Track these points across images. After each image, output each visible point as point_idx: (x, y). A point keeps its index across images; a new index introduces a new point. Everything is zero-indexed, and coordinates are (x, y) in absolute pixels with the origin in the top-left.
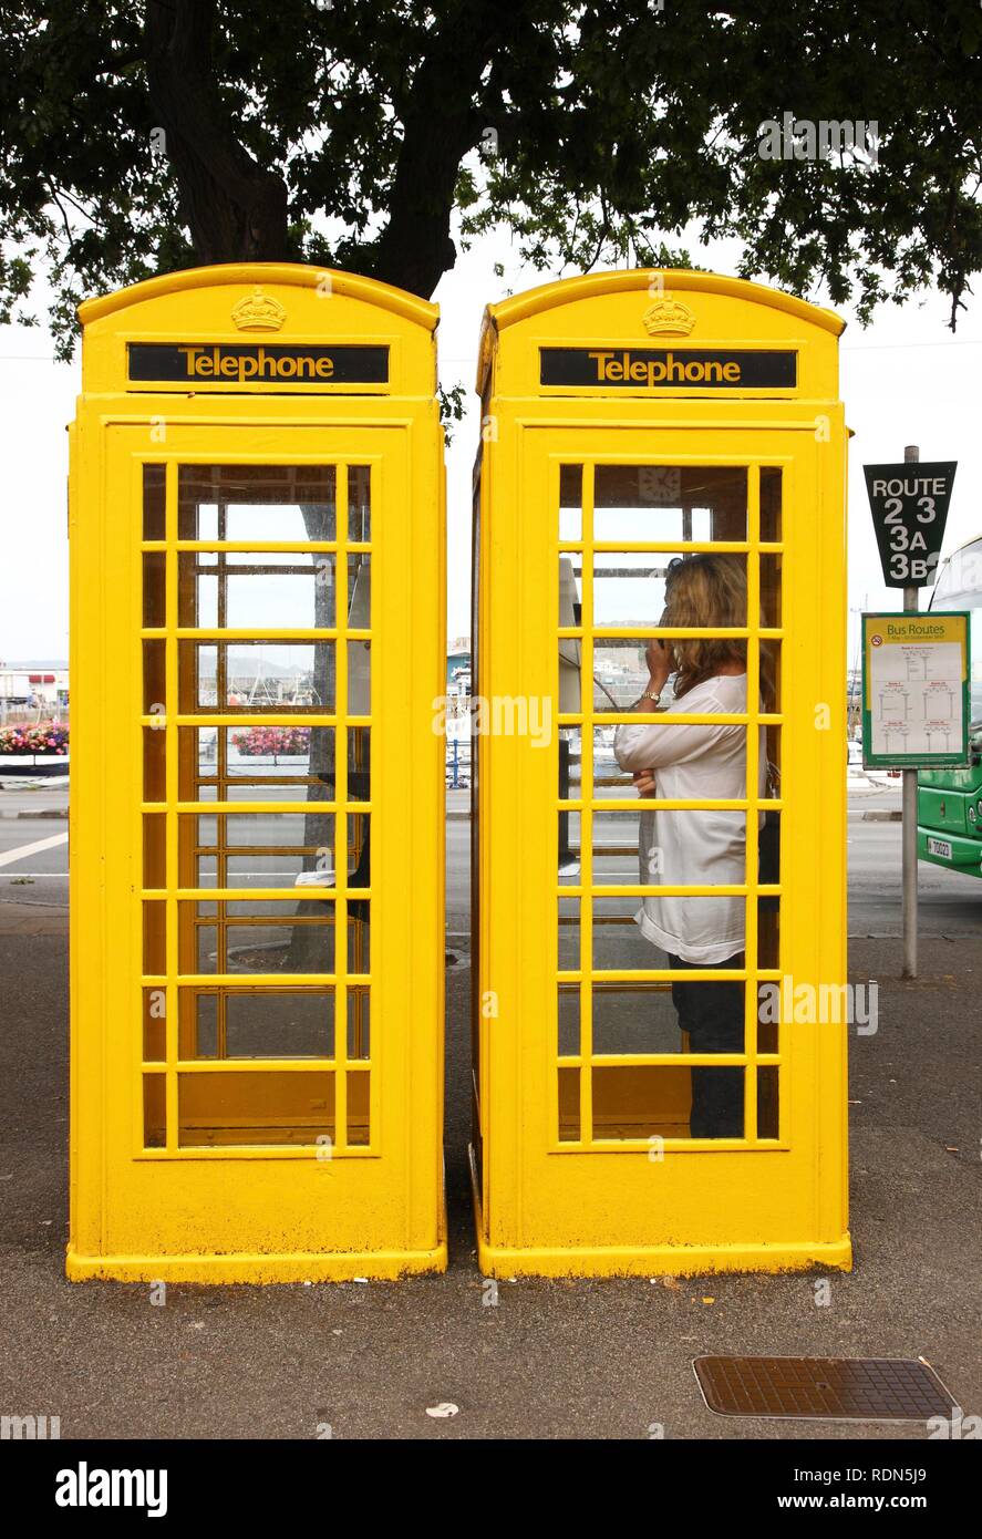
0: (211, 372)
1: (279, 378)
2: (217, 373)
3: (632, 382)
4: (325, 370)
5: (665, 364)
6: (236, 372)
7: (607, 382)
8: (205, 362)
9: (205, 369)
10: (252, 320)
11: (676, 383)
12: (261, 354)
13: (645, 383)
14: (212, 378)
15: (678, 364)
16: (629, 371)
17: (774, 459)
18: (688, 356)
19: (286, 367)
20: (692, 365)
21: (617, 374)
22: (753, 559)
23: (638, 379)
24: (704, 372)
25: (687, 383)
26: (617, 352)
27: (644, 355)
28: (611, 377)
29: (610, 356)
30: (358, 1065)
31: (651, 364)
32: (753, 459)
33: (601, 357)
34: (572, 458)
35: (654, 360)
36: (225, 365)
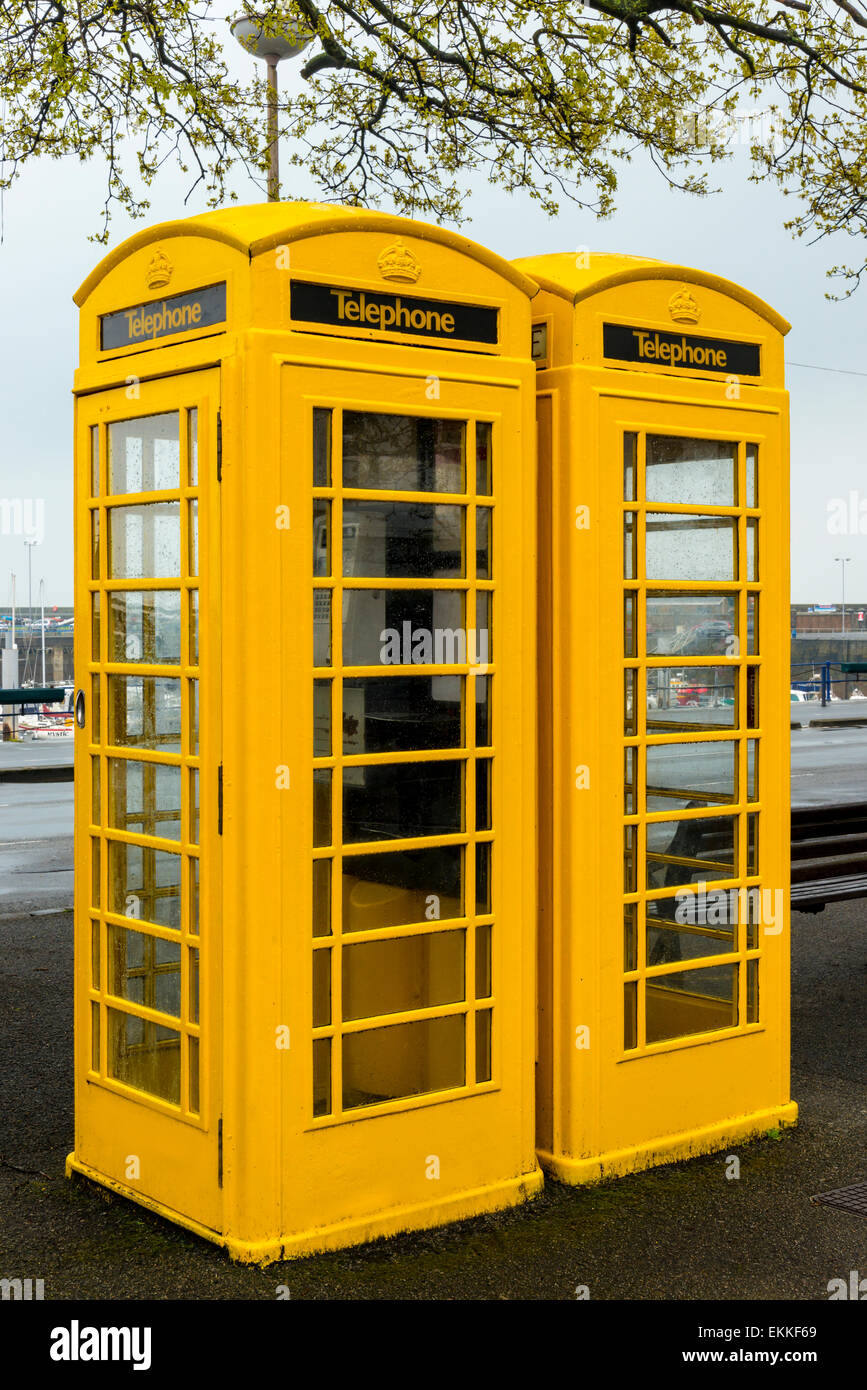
0: (357, 318)
1: (413, 330)
2: (363, 319)
3: (660, 361)
4: (449, 326)
5: (681, 346)
6: (378, 320)
7: (645, 360)
8: (353, 307)
9: (353, 314)
10: (397, 271)
11: (687, 364)
12: (398, 304)
13: (668, 363)
14: (358, 324)
15: (690, 348)
16: (659, 350)
17: (753, 437)
18: (695, 341)
19: (418, 319)
20: (698, 349)
21: (651, 352)
22: (743, 522)
23: (665, 358)
24: (705, 357)
25: (695, 366)
26: (652, 334)
27: (669, 338)
28: (648, 355)
29: (647, 335)
30: (484, 1003)
31: (673, 346)
32: (742, 435)
33: (641, 336)
34: (632, 426)
35: (675, 343)
36: (369, 312)
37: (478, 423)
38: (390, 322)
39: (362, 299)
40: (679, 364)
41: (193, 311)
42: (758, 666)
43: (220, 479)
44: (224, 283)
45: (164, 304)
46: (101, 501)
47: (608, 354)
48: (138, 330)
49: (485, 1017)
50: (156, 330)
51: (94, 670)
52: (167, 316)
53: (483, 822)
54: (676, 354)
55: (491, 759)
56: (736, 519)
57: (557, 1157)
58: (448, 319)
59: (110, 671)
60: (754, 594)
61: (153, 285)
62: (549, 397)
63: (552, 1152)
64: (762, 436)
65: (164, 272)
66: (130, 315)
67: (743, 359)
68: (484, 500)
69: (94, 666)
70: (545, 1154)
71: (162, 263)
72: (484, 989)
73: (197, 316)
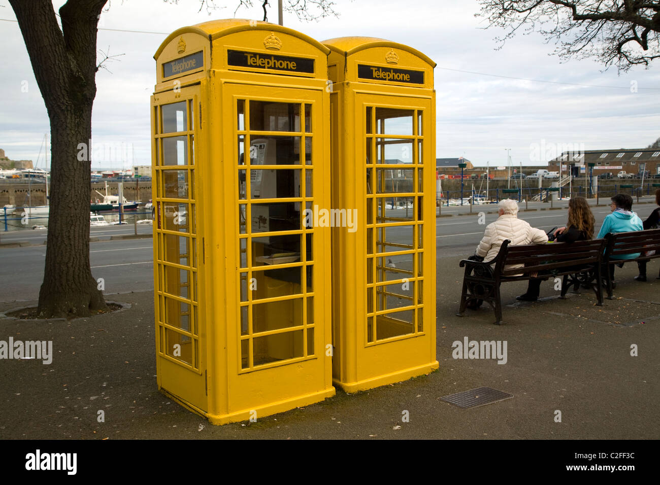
0: (256, 64)
1: (279, 69)
3: (382, 79)
4: (294, 67)
7: (376, 78)
8: (254, 60)
10: (271, 45)
11: (393, 80)
12: (273, 58)
13: (385, 79)
15: (394, 74)
16: (382, 75)
17: (421, 108)
18: (396, 71)
19: (281, 64)
20: (398, 74)
21: (378, 76)
22: (416, 141)
23: (384, 78)
24: (401, 77)
25: (397, 80)
26: (378, 68)
27: (385, 70)
28: (377, 77)
29: (376, 69)
30: (311, 325)
31: (387, 73)
32: (416, 108)
33: (374, 69)
34: (370, 104)
35: (388, 72)
36: (260, 62)
37: (306, 104)
38: (269, 66)
39: (258, 57)
40: (390, 80)
41: (192, 62)
42: (423, 197)
43: (201, 127)
44: (202, 51)
45: (184, 59)
46: (159, 136)
47: (360, 76)
48: (175, 70)
49: (311, 331)
50: (181, 69)
51: (158, 201)
52: (184, 64)
53: (309, 257)
54: (389, 76)
55: (313, 233)
56: (413, 140)
57: (342, 383)
58: (293, 64)
59: (163, 201)
60: (421, 169)
61: (179, 52)
62: (337, 93)
63: (340, 381)
64: (425, 108)
65: (183, 47)
66: (173, 64)
67: (417, 77)
68: (308, 134)
69: (158, 199)
70: (337, 381)
71: (182, 43)
72: (311, 320)
73: (194, 64)
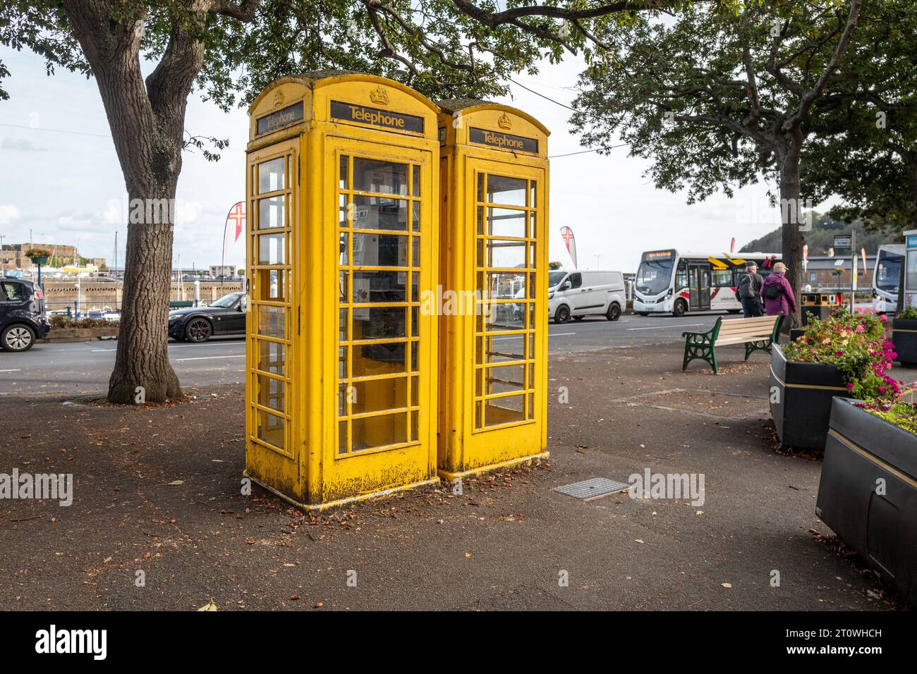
1: (385, 125)
2: (363, 119)
4: (401, 124)
6: (370, 120)
8: (359, 113)
9: (359, 116)
10: (378, 99)
11: (506, 147)
12: (379, 113)
13: (498, 145)
14: (361, 121)
15: (507, 140)
16: (495, 140)
18: (509, 137)
19: (388, 120)
20: (510, 140)
23: (496, 143)
24: (514, 143)
25: (509, 147)
27: (498, 134)
28: (489, 142)
29: (489, 133)
30: (415, 408)
33: (486, 133)
34: (482, 170)
35: (501, 137)
36: (366, 116)
37: (414, 166)
38: (375, 121)
39: (363, 110)
40: (502, 146)
41: (292, 115)
43: (299, 184)
44: (303, 102)
45: (281, 112)
47: (472, 140)
48: (271, 125)
49: (415, 414)
50: (277, 124)
51: (253, 268)
52: (281, 117)
53: (415, 333)
54: (501, 142)
55: (419, 306)
56: (526, 212)
58: (401, 121)
61: (276, 104)
63: (446, 472)
64: (538, 178)
65: (281, 99)
66: (268, 118)
67: (531, 146)
68: (417, 198)
72: (415, 402)
73: (293, 117)
